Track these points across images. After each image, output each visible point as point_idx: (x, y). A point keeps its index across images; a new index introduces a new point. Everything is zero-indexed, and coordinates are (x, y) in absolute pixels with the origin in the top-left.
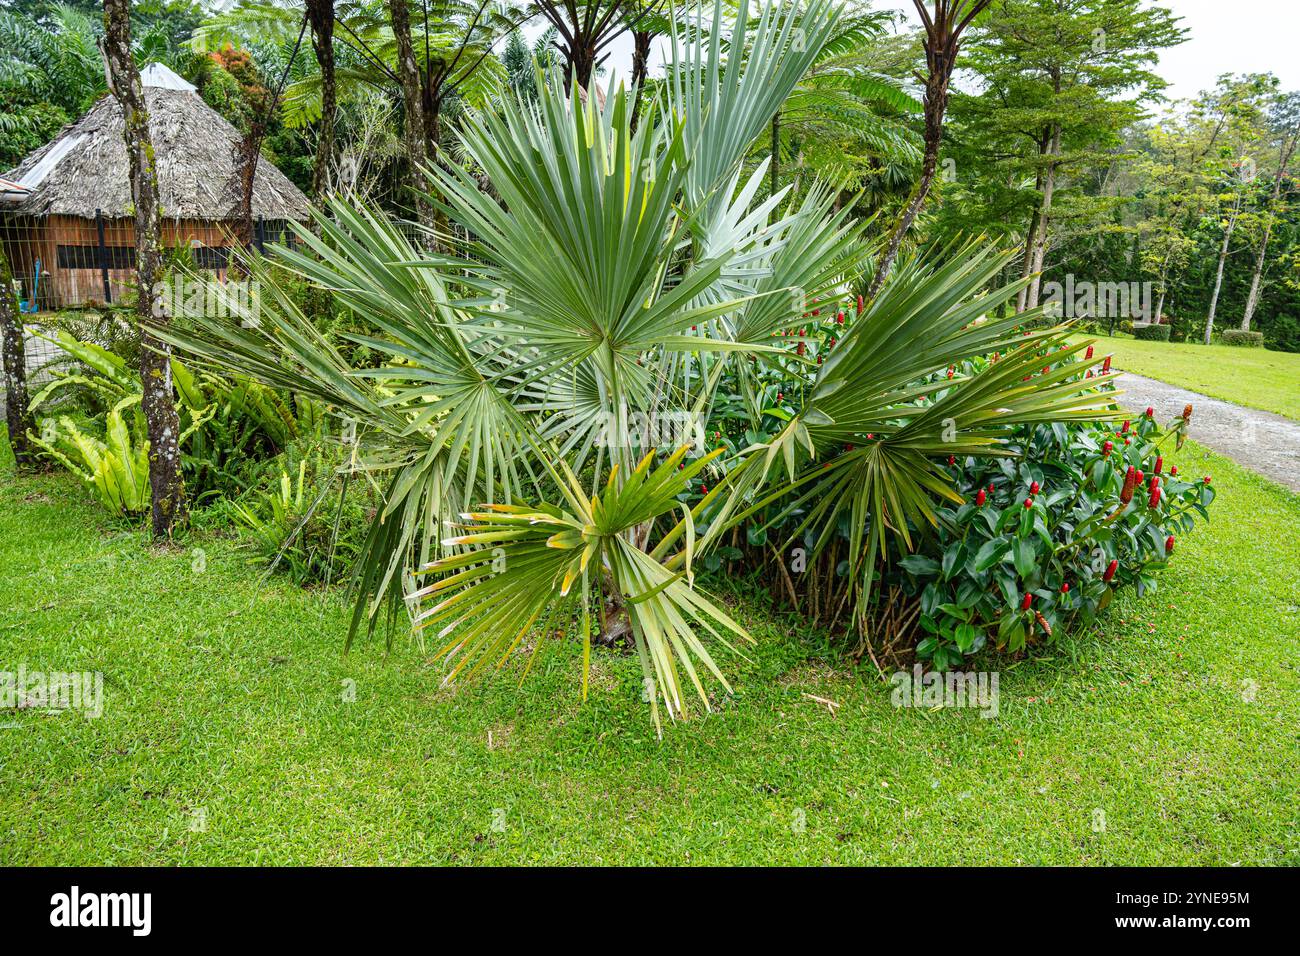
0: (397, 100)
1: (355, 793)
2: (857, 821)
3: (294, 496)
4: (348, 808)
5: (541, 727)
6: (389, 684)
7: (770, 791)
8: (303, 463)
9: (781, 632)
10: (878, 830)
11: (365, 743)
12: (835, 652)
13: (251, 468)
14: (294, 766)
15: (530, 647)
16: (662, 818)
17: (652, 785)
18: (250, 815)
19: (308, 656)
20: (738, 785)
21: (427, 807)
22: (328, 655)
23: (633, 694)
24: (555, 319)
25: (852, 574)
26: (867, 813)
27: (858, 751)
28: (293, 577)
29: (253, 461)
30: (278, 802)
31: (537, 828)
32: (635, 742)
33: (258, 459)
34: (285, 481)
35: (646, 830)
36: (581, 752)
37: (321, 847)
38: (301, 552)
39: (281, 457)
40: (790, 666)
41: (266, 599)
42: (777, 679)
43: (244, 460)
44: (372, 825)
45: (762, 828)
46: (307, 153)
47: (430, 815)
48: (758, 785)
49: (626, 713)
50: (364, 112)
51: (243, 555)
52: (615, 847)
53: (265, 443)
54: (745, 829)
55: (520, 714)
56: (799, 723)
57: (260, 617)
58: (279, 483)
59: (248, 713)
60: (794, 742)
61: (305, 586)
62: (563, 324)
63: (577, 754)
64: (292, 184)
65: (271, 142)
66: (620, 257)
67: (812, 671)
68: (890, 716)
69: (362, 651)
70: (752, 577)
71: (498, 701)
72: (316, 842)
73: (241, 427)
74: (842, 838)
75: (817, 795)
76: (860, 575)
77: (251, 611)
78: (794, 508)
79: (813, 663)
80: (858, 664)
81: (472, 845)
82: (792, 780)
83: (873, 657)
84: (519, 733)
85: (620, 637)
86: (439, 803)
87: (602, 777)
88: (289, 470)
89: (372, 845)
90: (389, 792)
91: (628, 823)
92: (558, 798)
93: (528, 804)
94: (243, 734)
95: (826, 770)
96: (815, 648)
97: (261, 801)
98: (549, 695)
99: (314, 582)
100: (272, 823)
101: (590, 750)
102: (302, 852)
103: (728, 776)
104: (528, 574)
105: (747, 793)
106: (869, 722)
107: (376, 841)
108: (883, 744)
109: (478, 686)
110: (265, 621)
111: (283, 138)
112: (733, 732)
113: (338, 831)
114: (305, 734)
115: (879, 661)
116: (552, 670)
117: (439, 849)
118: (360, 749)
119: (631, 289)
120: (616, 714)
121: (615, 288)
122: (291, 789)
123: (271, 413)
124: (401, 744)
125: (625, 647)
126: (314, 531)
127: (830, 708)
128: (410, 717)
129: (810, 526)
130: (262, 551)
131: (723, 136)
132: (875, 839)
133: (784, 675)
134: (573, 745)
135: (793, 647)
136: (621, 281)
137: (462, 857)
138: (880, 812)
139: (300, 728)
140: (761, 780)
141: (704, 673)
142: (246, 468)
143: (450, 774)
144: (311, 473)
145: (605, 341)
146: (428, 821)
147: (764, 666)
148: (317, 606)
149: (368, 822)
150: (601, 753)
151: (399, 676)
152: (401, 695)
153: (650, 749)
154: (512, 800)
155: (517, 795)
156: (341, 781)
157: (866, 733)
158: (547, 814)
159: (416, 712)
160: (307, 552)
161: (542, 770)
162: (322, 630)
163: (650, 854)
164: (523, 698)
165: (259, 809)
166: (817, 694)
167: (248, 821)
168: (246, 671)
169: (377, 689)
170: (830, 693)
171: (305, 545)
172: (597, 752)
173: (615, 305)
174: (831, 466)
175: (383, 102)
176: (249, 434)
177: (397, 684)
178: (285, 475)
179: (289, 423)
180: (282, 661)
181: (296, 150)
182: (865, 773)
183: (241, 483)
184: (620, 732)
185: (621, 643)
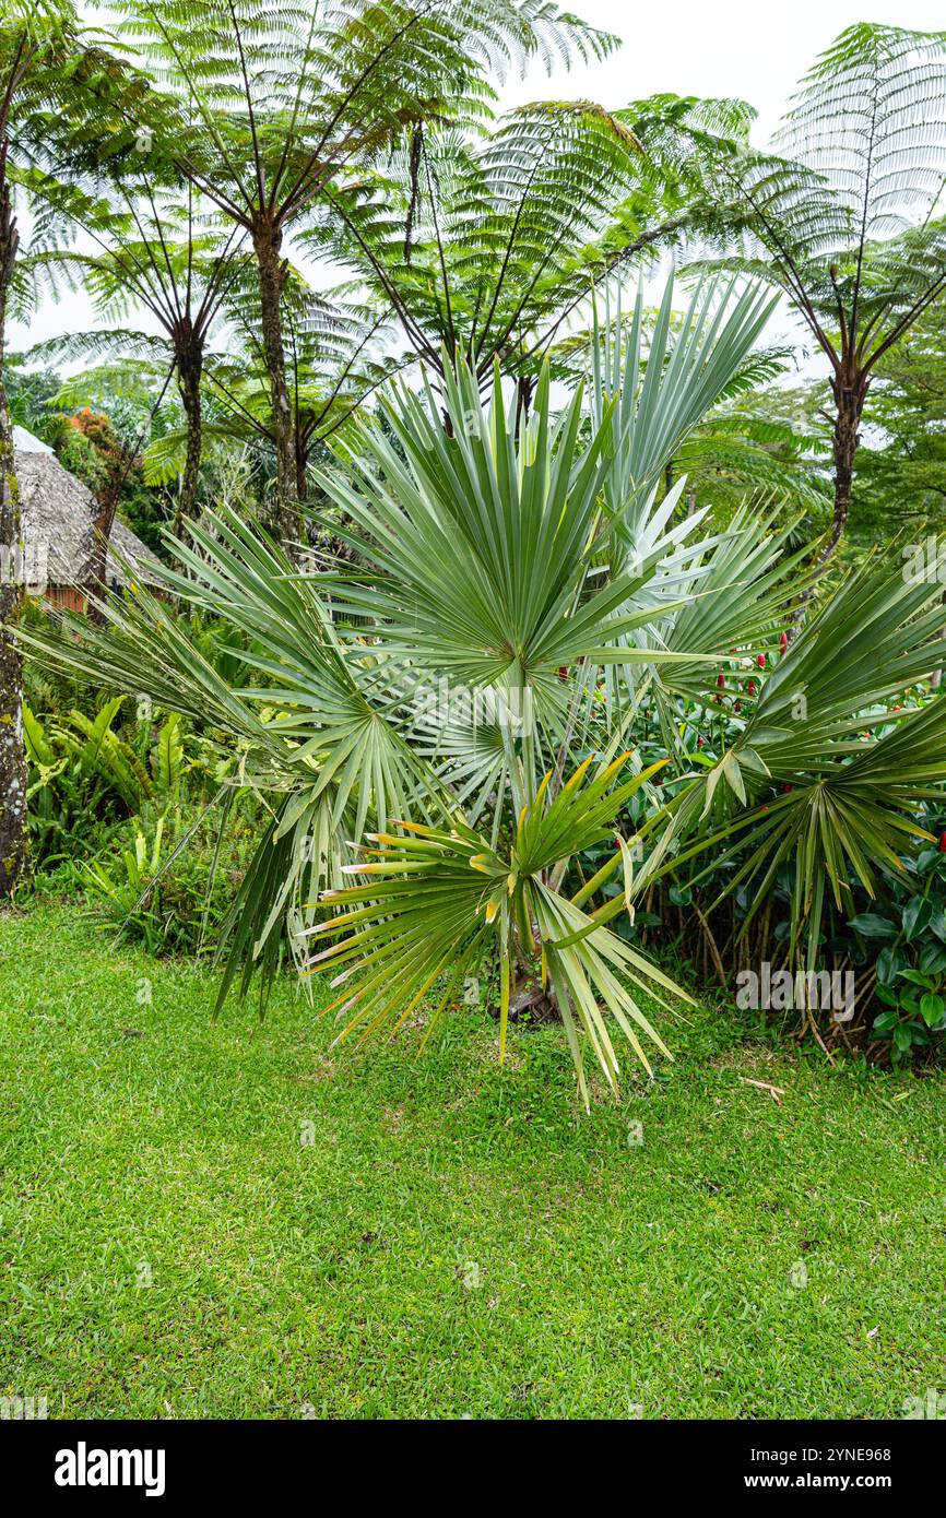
0: (258, 464)
1: (220, 1181)
2: (822, 1227)
3: (150, 858)
4: (212, 1199)
5: (436, 1111)
6: (257, 1062)
7: (711, 1189)
8: (161, 820)
9: (709, 1009)
10: (850, 1239)
11: (231, 1126)
12: (773, 1031)
13: (101, 831)
14: (149, 1149)
15: (421, 1021)
16: (585, 1217)
17: (571, 1180)
18: (97, 1203)
19: (164, 1029)
20: (673, 1181)
21: (305, 1200)
22: (187, 1029)
23: (543, 1074)
24: (459, 638)
25: (794, 936)
26: (832, 1218)
27: (812, 1144)
28: (147, 947)
29: (104, 824)
30: (130, 1189)
31: (436, 1227)
32: (548, 1129)
33: (108, 823)
34: (140, 842)
35: (567, 1232)
36: (484, 1140)
37: (181, 1242)
38: (157, 918)
39: (135, 820)
40: (723, 1046)
41: (117, 969)
42: (708, 1060)
43: (94, 823)
44: (241, 1219)
45: (707, 1231)
46: (162, 518)
47: (308, 1209)
48: (697, 1181)
49: (536, 1096)
50: (223, 475)
51: (92, 921)
52: (531, 1250)
53: (118, 806)
54: (686, 1232)
55: (411, 1096)
56: (738, 1112)
57: (110, 987)
58: (134, 845)
59: (96, 1090)
60: (735, 1132)
61: (160, 956)
62: (467, 643)
63: (479, 1142)
64: (146, 549)
65: (125, 507)
66: (537, 561)
67: (747, 1052)
68: (846, 1104)
69: (226, 1026)
70: (673, 946)
71: (384, 1082)
72: (175, 1236)
73: (92, 786)
74: (807, 1245)
75: (768, 1194)
76: (803, 940)
77: (101, 981)
78: (724, 861)
79: (749, 1044)
80: (801, 1046)
81: (359, 1245)
82: (737, 1177)
83: (818, 1037)
84: (410, 1118)
85: (526, 1010)
86: (319, 1195)
87: (510, 1169)
88: (144, 831)
89: (240, 1242)
90: (260, 1181)
91: (545, 1223)
92: (460, 1192)
93: (425, 1198)
94: (91, 1112)
95: (776, 1165)
96: (749, 1027)
97: (110, 1188)
98: (444, 1074)
99: (170, 952)
100: (124, 1214)
101: (495, 1138)
102: (159, 1248)
103: (660, 1170)
104: (435, 916)
105: (685, 1190)
106: (822, 1111)
107: (246, 1237)
108: (842, 1137)
109: (360, 1065)
110: (115, 992)
111: (138, 503)
112: (661, 1120)
113: (200, 1224)
114: (161, 1113)
115: (825, 1042)
116: (448, 1046)
117: (321, 1249)
118: (225, 1133)
119: (550, 596)
120: (524, 1097)
121: (531, 596)
122: (146, 1175)
123: (126, 772)
124: (273, 1127)
125: (531, 1021)
126: (172, 895)
127: (774, 1095)
128: (283, 1099)
129: (743, 882)
130: (112, 917)
131: (644, 441)
132: (847, 1248)
133: (716, 1056)
134: (475, 1132)
135: (725, 1024)
136: (539, 586)
137: (348, 1259)
138: (849, 1216)
139: (156, 1107)
140: (701, 1176)
141: (625, 1050)
142: (95, 831)
143: (331, 1163)
144: (168, 834)
145: (517, 660)
146: (306, 1215)
147: (693, 1044)
148: (173, 978)
149: (236, 1215)
150: (508, 1142)
151: (268, 1053)
152: (271, 1073)
153: (565, 1139)
154: (406, 1194)
155: (411, 1189)
156: (204, 1168)
157: (820, 1123)
158: (448, 1211)
159: (289, 1093)
160: (162, 918)
161: (439, 1160)
162: (179, 1003)
163: (575, 1260)
164: (414, 1078)
165: (109, 1197)
166: (757, 1079)
167: (95, 1210)
168: (95, 1044)
169: (243, 1067)
170: (771, 1078)
171: (161, 911)
172: (503, 1140)
173: (530, 618)
174: (767, 810)
175: (243, 464)
176: (100, 794)
177: (266, 1062)
178: (140, 835)
179: (143, 784)
180: (135, 1034)
181: (152, 515)
182: (824, 1169)
183: (90, 848)
184: (529, 1118)
185: (527, 1017)
